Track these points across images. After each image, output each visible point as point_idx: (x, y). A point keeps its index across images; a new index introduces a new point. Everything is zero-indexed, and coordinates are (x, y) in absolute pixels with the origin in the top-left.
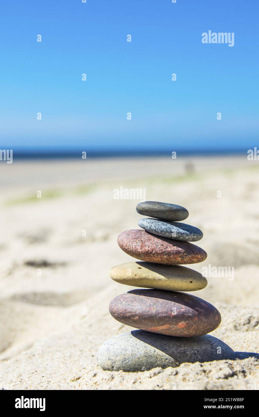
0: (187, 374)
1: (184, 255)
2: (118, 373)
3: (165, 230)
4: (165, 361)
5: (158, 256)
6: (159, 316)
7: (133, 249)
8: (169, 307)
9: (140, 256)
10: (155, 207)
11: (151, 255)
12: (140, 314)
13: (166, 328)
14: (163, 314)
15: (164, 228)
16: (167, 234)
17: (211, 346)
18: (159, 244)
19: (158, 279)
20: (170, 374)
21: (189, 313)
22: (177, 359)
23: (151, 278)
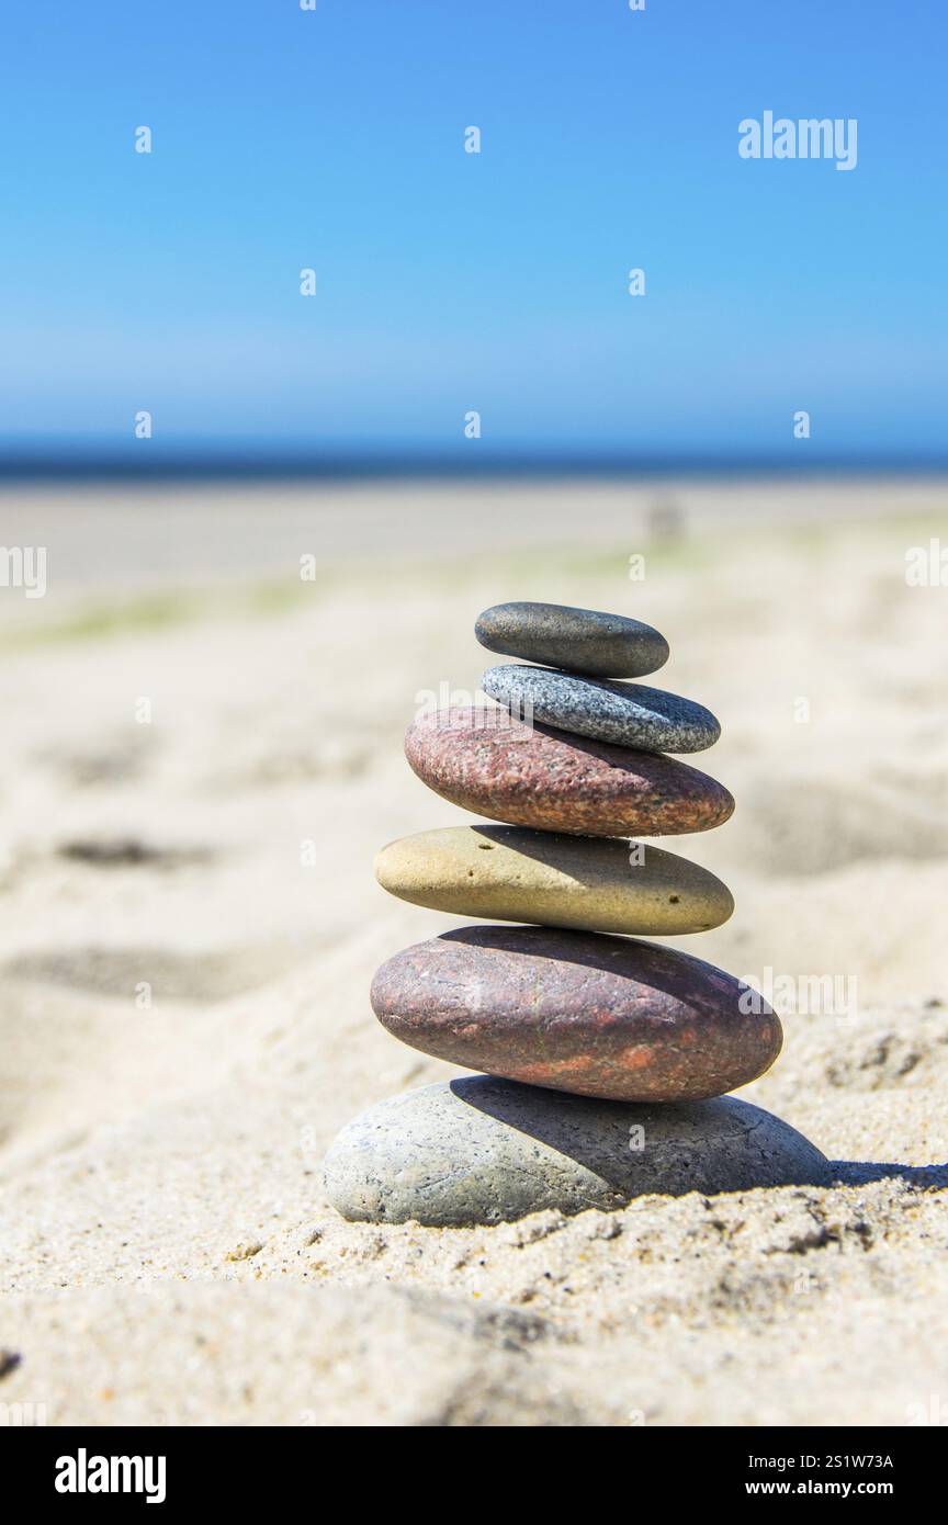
0: (658, 1237)
1: (650, 802)
2: (402, 1232)
3: (580, 708)
4: (574, 1189)
5: (553, 802)
6: (556, 1024)
7: (461, 778)
8: (593, 989)
9: (490, 801)
10: (546, 624)
11: (529, 798)
12: (484, 1015)
13: (579, 1066)
14: (568, 1015)
15: (577, 700)
16: (589, 721)
17: (743, 1136)
18: (558, 759)
19: (551, 886)
20: (593, 1236)
21: (663, 1015)
22: (620, 1182)
23: (526, 882)
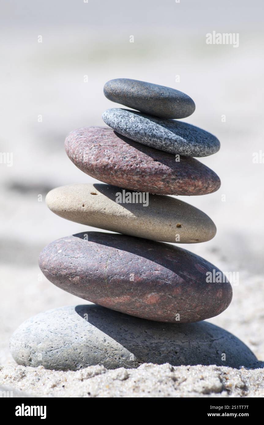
0: (144, 381)
1: (170, 178)
2: (35, 370)
3: (142, 131)
4: (120, 359)
5: (123, 175)
6: (114, 279)
7: (82, 160)
8: (134, 265)
9: (94, 172)
10: (132, 90)
11: (112, 172)
12: (82, 272)
13: (124, 300)
14: (120, 276)
15: (141, 128)
16: (146, 138)
17: (210, 343)
18: (129, 155)
19: (120, 215)
20: (115, 378)
21: (166, 279)
22: (142, 358)
23: (108, 211)
